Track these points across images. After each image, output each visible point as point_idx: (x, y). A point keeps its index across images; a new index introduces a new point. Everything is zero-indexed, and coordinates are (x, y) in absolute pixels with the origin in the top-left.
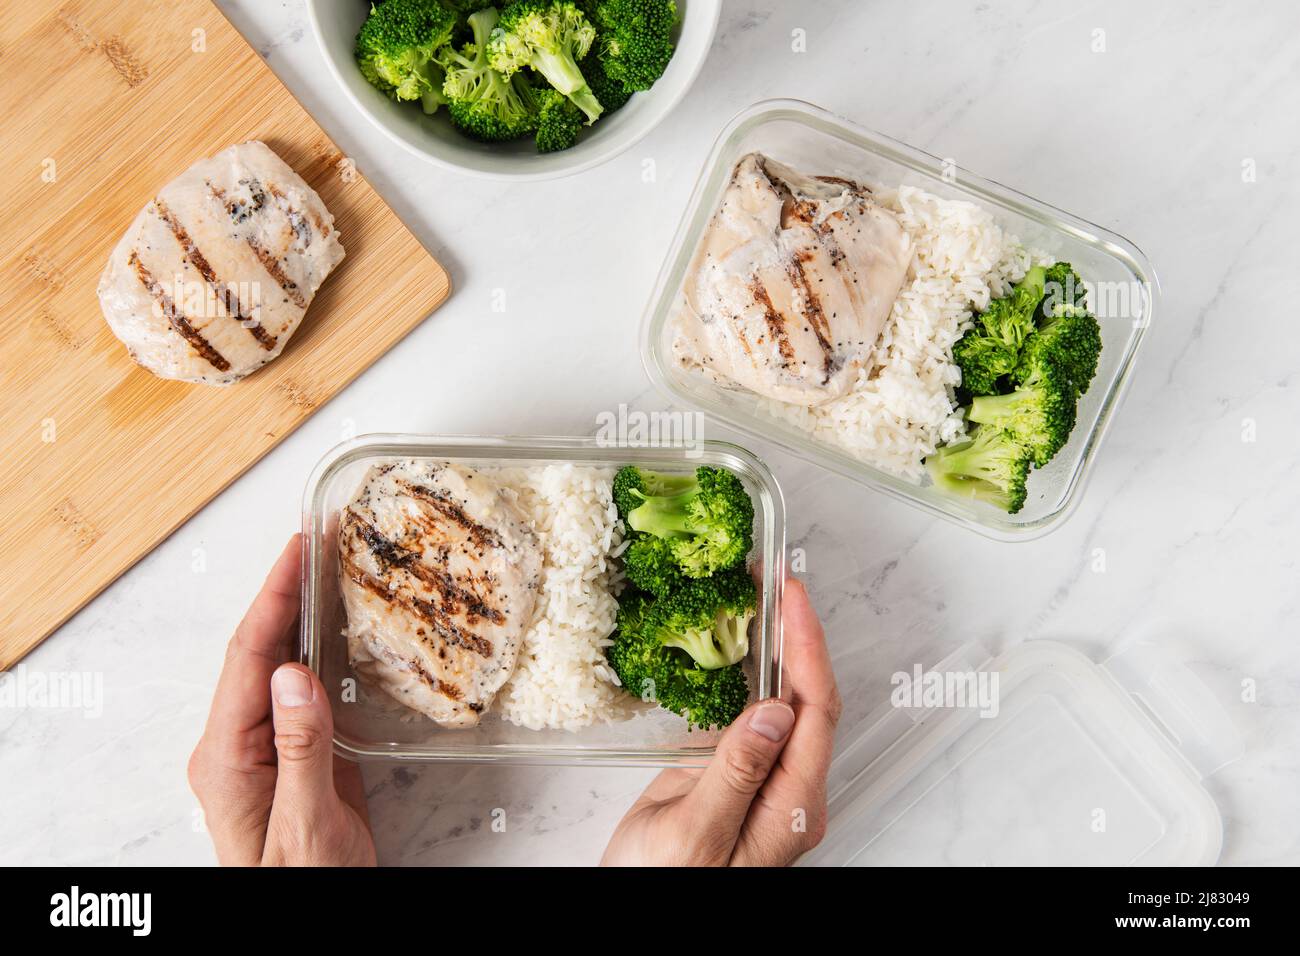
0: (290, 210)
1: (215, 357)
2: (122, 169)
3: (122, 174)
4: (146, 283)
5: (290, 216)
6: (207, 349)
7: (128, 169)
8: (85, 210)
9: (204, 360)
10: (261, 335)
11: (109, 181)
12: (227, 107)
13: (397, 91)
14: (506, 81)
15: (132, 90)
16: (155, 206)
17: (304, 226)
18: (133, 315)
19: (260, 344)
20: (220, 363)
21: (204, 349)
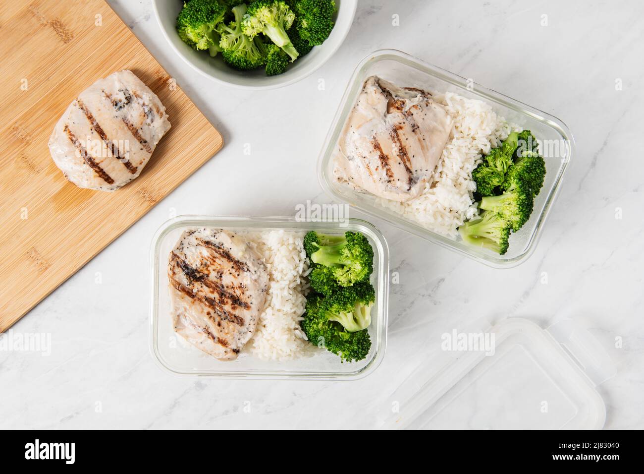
0: (144, 104)
1: (107, 177)
2: (61, 84)
3: (60, 87)
4: (72, 140)
5: (144, 107)
6: (103, 173)
7: (64, 84)
8: (42, 104)
9: (101, 179)
10: (129, 166)
11: (54, 89)
12: (113, 53)
13: (197, 45)
14: (251, 40)
15: (65, 45)
16: (77, 102)
17: (150, 112)
18: (66, 156)
19: (129, 171)
20: (109, 180)
21: (101, 173)
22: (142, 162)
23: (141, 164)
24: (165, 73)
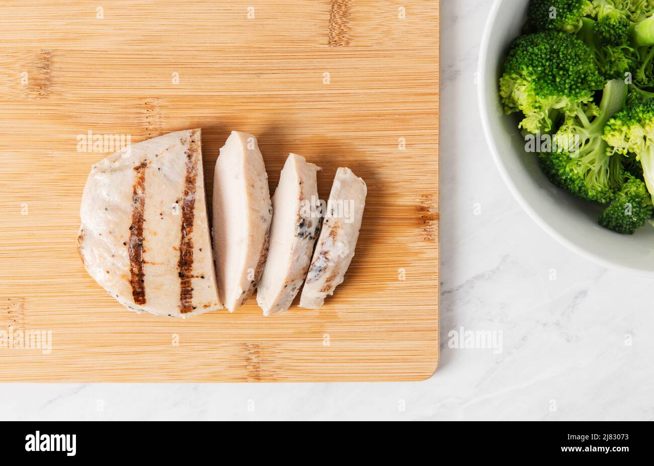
0: (326, 253)
1: (140, 290)
2: (270, 96)
3: (268, 100)
4: (135, 193)
5: (321, 257)
6: (139, 280)
7: (274, 100)
8: (219, 103)
9: (130, 286)
10: (186, 298)
11: (254, 97)
12: (384, 115)
13: (524, 120)
14: (609, 154)
15: (327, 46)
16: (189, 139)
17: (320, 271)
18: (106, 209)
19: (180, 304)
20: (139, 296)
21: (137, 279)
22: (209, 306)
23: (206, 306)
24: (436, 205)
